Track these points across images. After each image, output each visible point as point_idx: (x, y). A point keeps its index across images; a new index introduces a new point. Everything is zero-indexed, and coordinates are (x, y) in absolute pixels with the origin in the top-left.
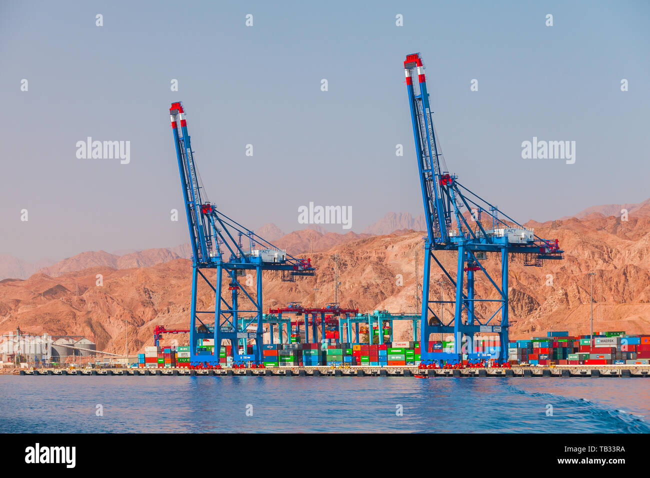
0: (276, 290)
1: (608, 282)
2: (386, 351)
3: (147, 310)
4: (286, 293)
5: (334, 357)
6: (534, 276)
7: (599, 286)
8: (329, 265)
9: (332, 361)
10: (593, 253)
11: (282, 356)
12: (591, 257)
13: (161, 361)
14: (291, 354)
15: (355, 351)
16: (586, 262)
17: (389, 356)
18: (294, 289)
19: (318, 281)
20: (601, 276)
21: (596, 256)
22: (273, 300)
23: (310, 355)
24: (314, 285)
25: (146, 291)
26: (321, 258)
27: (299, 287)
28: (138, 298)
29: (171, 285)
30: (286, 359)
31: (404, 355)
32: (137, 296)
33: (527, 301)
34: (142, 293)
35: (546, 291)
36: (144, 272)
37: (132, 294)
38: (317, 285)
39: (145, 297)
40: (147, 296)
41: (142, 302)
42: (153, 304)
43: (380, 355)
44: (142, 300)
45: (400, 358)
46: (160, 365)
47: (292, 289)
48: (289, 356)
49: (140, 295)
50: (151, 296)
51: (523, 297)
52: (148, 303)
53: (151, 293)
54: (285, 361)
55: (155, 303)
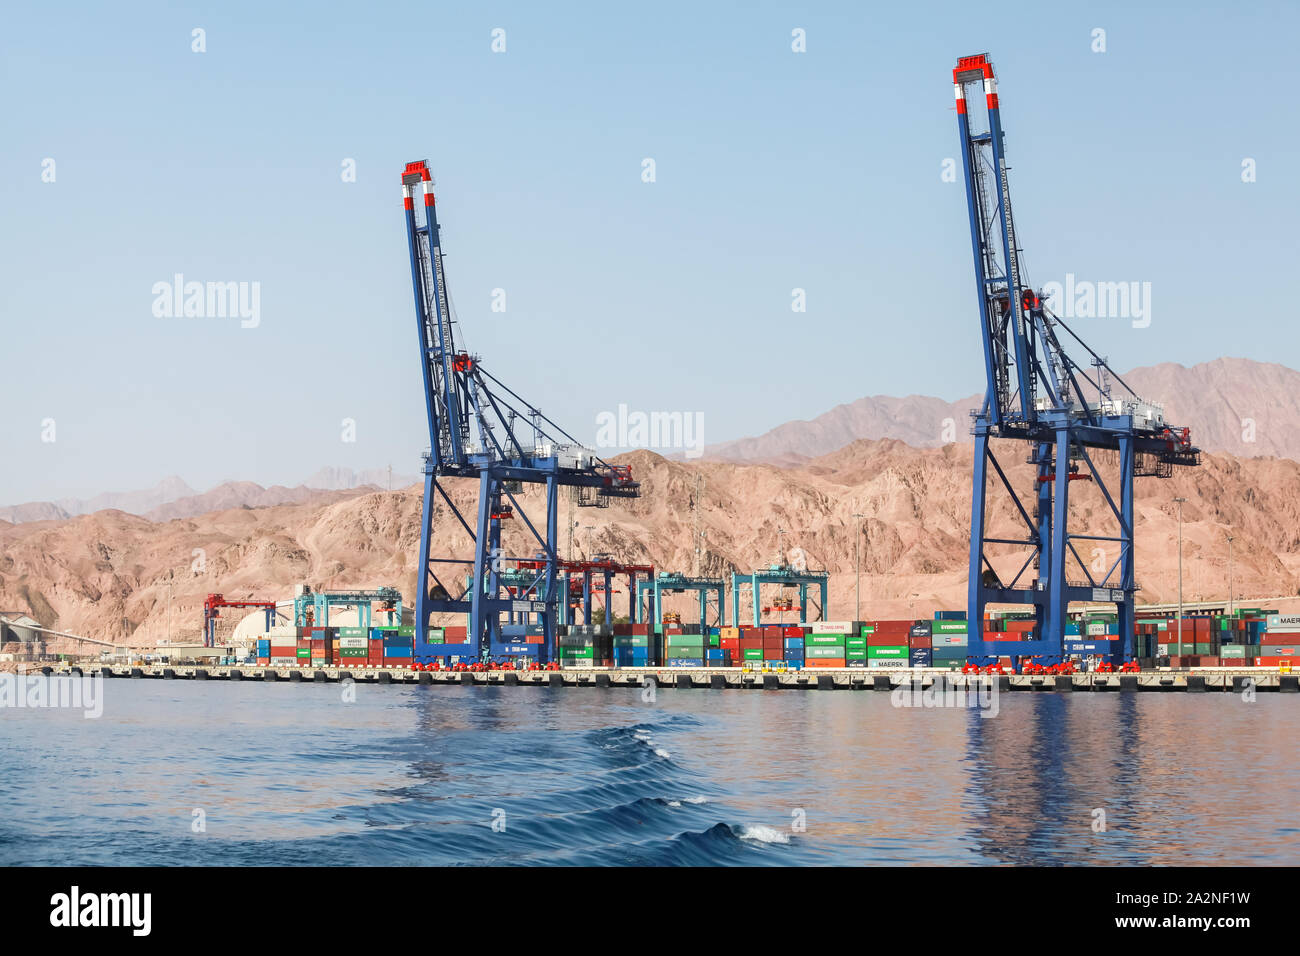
0: (340, 546)
1: (842, 543)
2: (801, 640)
3: (105, 576)
4: (355, 551)
5: (684, 649)
6: (725, 534)
7: (829, 549)
8: (417, 509)
9: (679, 657)
10: (806, 501)
11: (567, 647)
12: (804, 508)
13: (304, 653)
14: (589, 644)
15: (726, 639)
16: (798, 515)
17: (808, 649)
18: (366, 546)
19: (402, 534)
20: (832, 534)
21: (811, 506)
22: (337, 562)
23: (630, 646)
24: (396, 539)
25: (102, 548)
26: (404, 499)
27: (374, 543)
28: (90, 558)
29: (136, 540)
30: (576, 652)
31: (843, 648)
32: (88, 556)
33: (727, 569)
34: (96, 549)
35: (747, 556)
36: (95, 520)
37: (81, 552)
38: (401, 539)
39: (100, 557)
40: (104, 556)
41: (97, 565)
42: (112, 569)
43: (787, 646)
44: (96, 561)
45: (834, 652)
46: (302, 661)
47: (363, 545)
48: (582, 648)
49: (94, 554)
50: (109, 555)
51: (722, 563)
52: (104, 566)
53: (108, 551)
54: (574, 656)
55: (115, 566)
